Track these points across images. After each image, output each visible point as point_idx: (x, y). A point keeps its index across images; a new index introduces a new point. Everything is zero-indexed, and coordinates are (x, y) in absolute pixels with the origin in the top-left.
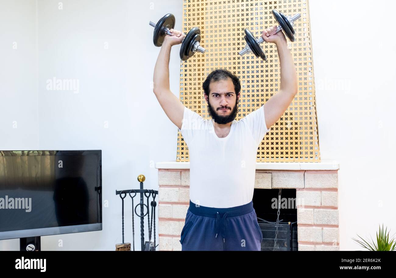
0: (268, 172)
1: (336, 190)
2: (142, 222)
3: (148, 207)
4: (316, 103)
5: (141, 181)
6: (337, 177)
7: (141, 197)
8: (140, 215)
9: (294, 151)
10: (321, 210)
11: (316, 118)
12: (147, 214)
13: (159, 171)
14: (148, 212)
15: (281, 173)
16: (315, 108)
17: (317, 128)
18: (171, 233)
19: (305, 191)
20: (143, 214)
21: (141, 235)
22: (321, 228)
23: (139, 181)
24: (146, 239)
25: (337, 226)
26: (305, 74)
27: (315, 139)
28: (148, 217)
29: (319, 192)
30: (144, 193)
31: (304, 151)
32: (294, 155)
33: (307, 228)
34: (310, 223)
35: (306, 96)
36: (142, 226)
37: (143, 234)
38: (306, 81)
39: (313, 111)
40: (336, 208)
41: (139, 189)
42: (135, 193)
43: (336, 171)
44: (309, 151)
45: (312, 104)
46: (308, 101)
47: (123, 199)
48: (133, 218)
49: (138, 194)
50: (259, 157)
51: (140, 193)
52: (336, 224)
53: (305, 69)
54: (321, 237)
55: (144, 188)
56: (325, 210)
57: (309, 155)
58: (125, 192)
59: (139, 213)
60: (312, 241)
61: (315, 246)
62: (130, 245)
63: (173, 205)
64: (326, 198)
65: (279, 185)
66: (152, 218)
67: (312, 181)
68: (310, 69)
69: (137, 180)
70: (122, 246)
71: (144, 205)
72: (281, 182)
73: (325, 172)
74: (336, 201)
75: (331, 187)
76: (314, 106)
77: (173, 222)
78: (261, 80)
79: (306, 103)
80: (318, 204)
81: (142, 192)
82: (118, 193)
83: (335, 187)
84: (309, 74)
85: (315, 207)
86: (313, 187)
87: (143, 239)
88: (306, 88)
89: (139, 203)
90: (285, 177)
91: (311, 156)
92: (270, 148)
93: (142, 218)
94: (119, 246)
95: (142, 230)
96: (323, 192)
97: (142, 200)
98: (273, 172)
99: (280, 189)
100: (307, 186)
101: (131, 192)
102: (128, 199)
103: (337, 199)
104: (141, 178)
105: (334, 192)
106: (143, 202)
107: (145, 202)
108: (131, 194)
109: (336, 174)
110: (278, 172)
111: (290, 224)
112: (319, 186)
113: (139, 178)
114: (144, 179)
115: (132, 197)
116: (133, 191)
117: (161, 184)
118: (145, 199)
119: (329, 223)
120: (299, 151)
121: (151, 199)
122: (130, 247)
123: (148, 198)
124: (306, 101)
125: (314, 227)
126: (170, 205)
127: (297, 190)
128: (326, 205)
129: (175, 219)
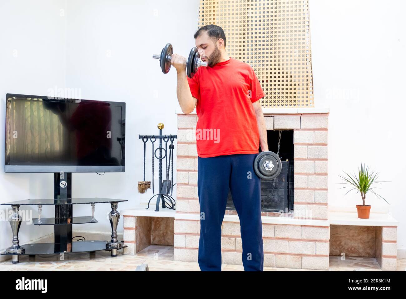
0: (270, 116)
1: (326, 130)
2: (161, 164)
3: (166, 151)
4: (312, 60)
5: (161, 128)
6: (327, 119)
7: (160, 142)
8: (159, 158)
9: (293, 99)
10: (314, 146)
11: (312, 72)
12: (166, 157)
13: (178, 116)
14: (166, 155)
15: (282, 116)
16: (311, 63)
17: (312, 80)
18: (187, 169)
19: (301, 131)
20: (162, 157)
21: (160, 174)
22: (313, 161)
23: (159, 128)
24: (164, 178)
25: (326, 160)
26: (304, 35)
27: (310, 89)
28: (166, 159)
29: (312, 132)
30: (163, 139)
31: (301, 99)
32: (293, 103)
33: (302, 161)
34: (304, 157)
35: (303, 54)
36: (161, 167)
37: (161, 174)
38: (304, 41)
39: (309, 65)
40: (326, 145)
41: (159, 135)
42: (155, 139)
43: (327, 114)
44: (305, 99)
45: (309, 60)
46: (305, 58)
47: (145, 143)
48: (153, 160)
49: (158, 140)
50: (263, 105)
51: (159, 139)
52: (326, 158)
53: (304, 31)
54: (313, 169)
55: (163, 134)
56: (316, 146)
57: (305, 103)
58: (147, 137)
59: (158, 156)
60: (305, 172)
61: (308, 177)
62: (150, 182)
63: (190, 145)
64: (319, 136)
65: (279, 126)
66: (170, 159)
67: (307, 123)
68: (307, 31)
69: (157, 127)
70: (144, 183)
71: (163, 149)
72: (281, 124)
73: (319, 115)
74: (326, 139)
75: (322, 127)
76: (310, 61)
77: (190, 159)
78: (267, 44)
79: (303, 60)
80: (311, 142)
81: (161, 137)
82: (141, 137)
83: (325, 127)
84: (307, 35)
85: (308, 144)
86: (307, 128)
87: (161, 178)
88: (303, 47)
89: (159, 147)
90: (285, 120)
91: (307, 103)
92: (273, 98)
93: (161, 160)
94: (141, 182)
95: (161, 171)
96: (316, 132)
97: (161, 144)
98: (275, 115)
99: (280, 131)
100: (302, 127)
101: (152, 138)
102: (149, 143)
103: (327, 137)
104: (161, 126)
105: (325, 132)
106: (162, 147)
107: (164, 146)
108: (151, 139)
109: (326, 117)
110: (279, 116)
111: (288, 161)
112: (312, 126)
113: (159, 126)
114: (163, 127)
115: (153, 141)
116: (153, 137)
117: (179, 127)
118: (164, 143)
119: (320, 157)
120: (296, 99)
121: (169, 143)
122: (150, 185)
123: (166, 142)
124: (303, 58)
125: (308, 161)
126: (187, 145)
127: (294, 130)
128: (318, 142)
129: (191, 157)
